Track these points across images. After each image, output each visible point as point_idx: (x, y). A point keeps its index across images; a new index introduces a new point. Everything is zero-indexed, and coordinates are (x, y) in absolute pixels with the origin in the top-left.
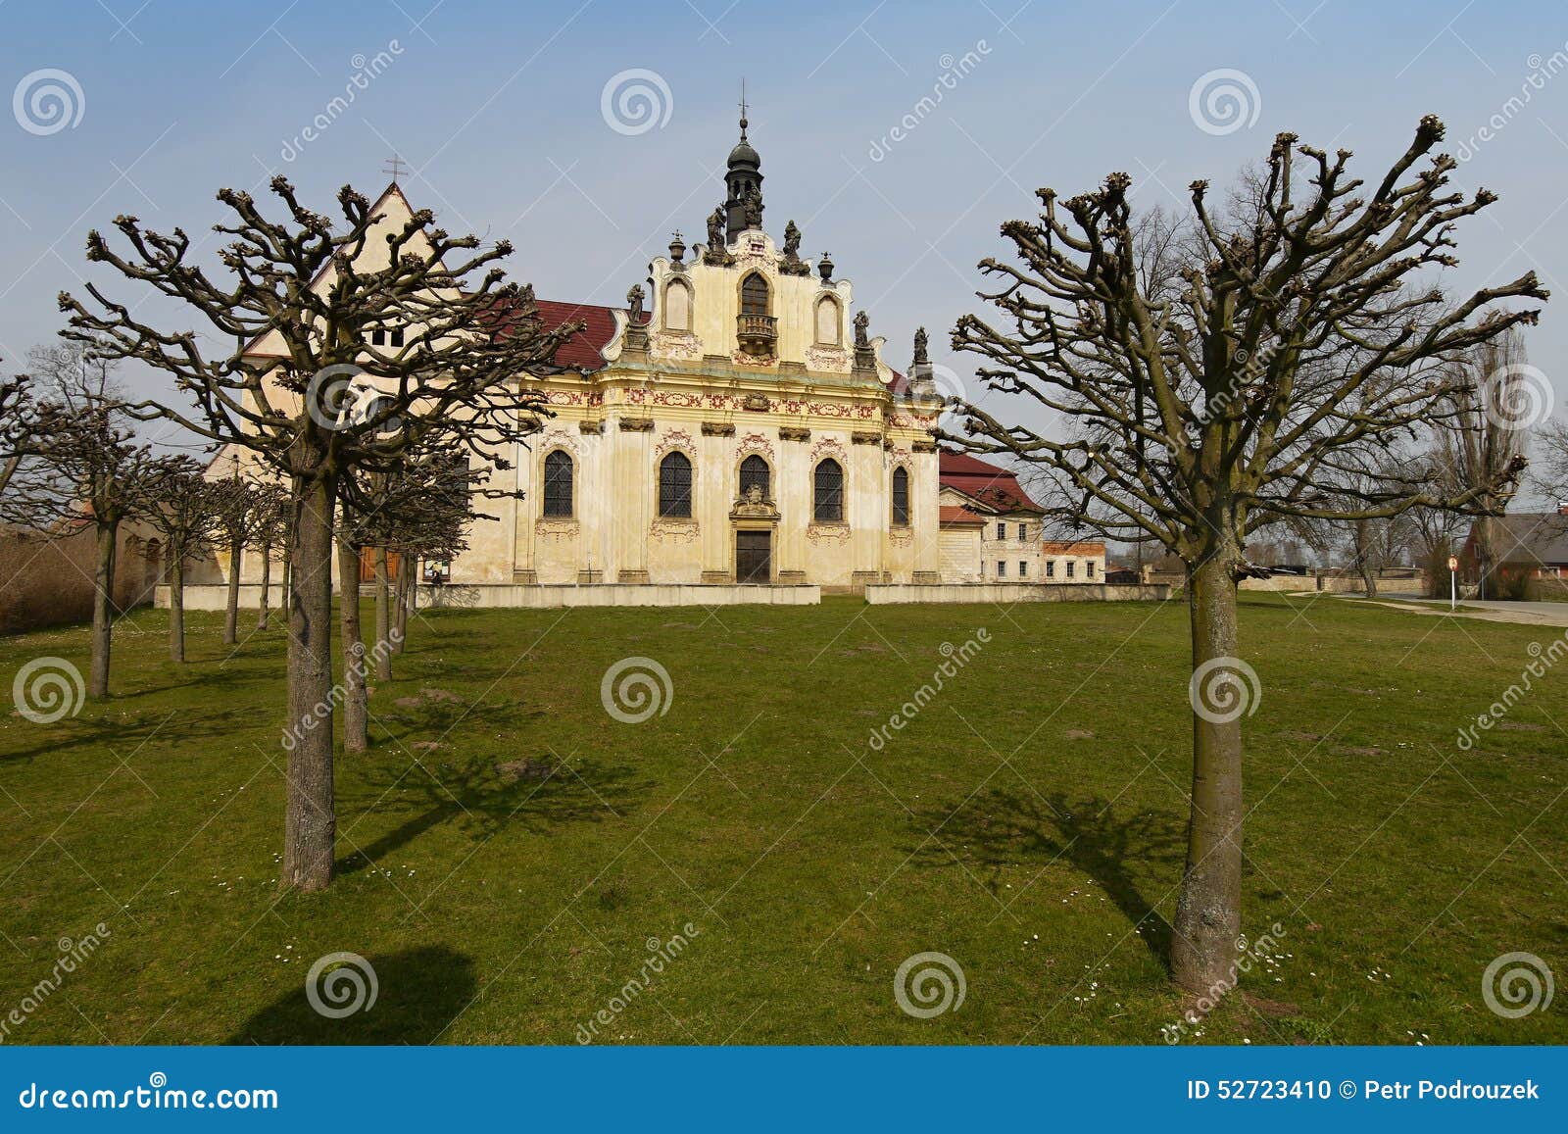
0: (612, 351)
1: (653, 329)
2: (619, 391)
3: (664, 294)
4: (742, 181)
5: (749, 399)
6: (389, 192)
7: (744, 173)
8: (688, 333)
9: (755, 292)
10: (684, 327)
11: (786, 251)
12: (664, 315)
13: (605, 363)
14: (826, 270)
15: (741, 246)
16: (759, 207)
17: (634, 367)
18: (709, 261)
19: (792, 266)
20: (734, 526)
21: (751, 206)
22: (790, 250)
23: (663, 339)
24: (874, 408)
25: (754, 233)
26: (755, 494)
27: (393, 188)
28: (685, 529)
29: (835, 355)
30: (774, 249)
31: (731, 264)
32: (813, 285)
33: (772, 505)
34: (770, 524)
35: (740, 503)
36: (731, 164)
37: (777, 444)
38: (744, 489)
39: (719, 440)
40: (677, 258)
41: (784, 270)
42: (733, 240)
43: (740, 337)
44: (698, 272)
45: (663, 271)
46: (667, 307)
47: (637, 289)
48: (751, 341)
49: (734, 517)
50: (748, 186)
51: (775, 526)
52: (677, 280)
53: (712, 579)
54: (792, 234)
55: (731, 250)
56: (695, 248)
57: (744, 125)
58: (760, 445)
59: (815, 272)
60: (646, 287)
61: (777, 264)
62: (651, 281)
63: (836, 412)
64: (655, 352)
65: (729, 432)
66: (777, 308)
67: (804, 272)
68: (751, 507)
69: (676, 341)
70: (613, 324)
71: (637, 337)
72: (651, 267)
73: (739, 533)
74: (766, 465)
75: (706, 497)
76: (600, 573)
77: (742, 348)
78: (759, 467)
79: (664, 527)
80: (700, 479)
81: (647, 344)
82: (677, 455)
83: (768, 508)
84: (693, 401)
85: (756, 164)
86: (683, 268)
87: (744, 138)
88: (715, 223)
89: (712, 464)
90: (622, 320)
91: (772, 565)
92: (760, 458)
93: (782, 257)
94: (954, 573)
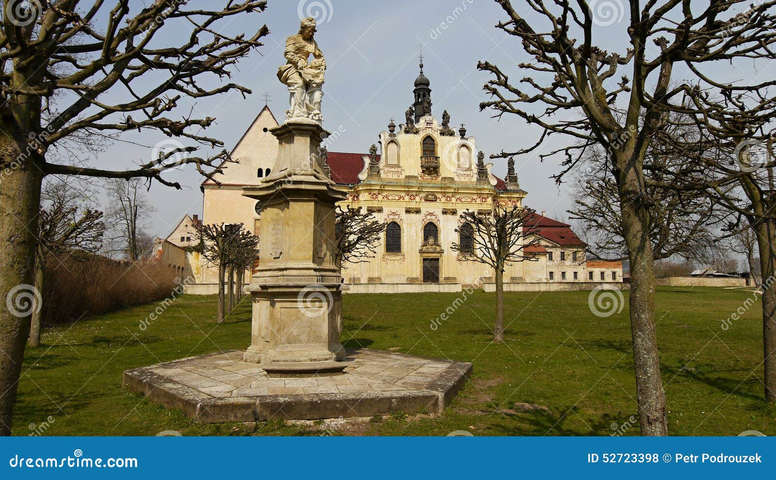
0: (363, 176)
1: (382, 164)
2: (367, 194)
3: (386, 148)
4: (421, 93)
5: (427, 196)
6: (264, 109)
7: (422, 89)
8: (398, 166)
9: (429, 145)
10: (396, 163)
11: (443, 124)
12: (386, 158)
13: (360, 181)
14: (462, 133)
15: (421, 124)
16: (430, 104)
17: (373, 183)
18: (407, 132)
19: (446, 132)
20: (421, 256)
21: (426, 105)
22: (445, 124)
23: (386, 169)
24: (488, 198)
25: (427, 118)
26: (431, 241)
27: (266, 108)
28: (398, 258)
29: (468, 173)
30: (437, 124)
31: (417, 132)
32: (457, 140)
33: (439, 246)
34: (439, 255)
35: (424, 245)
36: (416, 85)
37: (442, 217)
38: (426, 238)
39: (413, 216)
40: (392, 131)
41: (442, 134)
42: (417, 121)
43: (422, 167)
44: (402, 137)
45: (386, 137)
46: (388, 154)
47: (374, 146)
48: (428, 168)
49: (421, 252)
50: (424, 95)
51: (441, 256)
52: (392, 141)
53: (412, 281)
54: (446, 117)
55: (417, 126)
56: (400, 126)
57: (421, 66)
58: (433, 217)
59: (457, 133)
60: (378, 145)
61: (439, 131)
62: (380, 142)
63: (469, 200)
64: (383, 175)
65: (418, 211)
66: (440, 152)
67: (452, 134)
68: (429, 247)
69: (392, 170)
70: (363, 163)
71: (374, 170)
72: (380, 136)
73: (424, 260)
74: (436, 227)
75: (408, 243)
76: (359, 279)
77: (423, 172)
78: (433, 228)
79: (389, 258)
80: (405, 234)
81: (379, 172)
82: (394, 224)
83: (438, 247)
84: (401, 198)
85: (428, 84)
86: (395, 135)
87: (422, 73)
88: (409, 113)
89: (411, 227)
90: (367, 161)
91: (440, 275)
92: (433, 223)
93: (441, 128)
94: (533, 278)
